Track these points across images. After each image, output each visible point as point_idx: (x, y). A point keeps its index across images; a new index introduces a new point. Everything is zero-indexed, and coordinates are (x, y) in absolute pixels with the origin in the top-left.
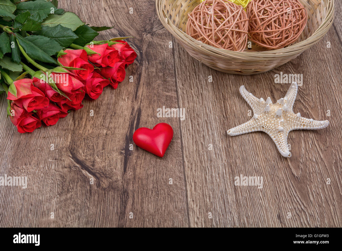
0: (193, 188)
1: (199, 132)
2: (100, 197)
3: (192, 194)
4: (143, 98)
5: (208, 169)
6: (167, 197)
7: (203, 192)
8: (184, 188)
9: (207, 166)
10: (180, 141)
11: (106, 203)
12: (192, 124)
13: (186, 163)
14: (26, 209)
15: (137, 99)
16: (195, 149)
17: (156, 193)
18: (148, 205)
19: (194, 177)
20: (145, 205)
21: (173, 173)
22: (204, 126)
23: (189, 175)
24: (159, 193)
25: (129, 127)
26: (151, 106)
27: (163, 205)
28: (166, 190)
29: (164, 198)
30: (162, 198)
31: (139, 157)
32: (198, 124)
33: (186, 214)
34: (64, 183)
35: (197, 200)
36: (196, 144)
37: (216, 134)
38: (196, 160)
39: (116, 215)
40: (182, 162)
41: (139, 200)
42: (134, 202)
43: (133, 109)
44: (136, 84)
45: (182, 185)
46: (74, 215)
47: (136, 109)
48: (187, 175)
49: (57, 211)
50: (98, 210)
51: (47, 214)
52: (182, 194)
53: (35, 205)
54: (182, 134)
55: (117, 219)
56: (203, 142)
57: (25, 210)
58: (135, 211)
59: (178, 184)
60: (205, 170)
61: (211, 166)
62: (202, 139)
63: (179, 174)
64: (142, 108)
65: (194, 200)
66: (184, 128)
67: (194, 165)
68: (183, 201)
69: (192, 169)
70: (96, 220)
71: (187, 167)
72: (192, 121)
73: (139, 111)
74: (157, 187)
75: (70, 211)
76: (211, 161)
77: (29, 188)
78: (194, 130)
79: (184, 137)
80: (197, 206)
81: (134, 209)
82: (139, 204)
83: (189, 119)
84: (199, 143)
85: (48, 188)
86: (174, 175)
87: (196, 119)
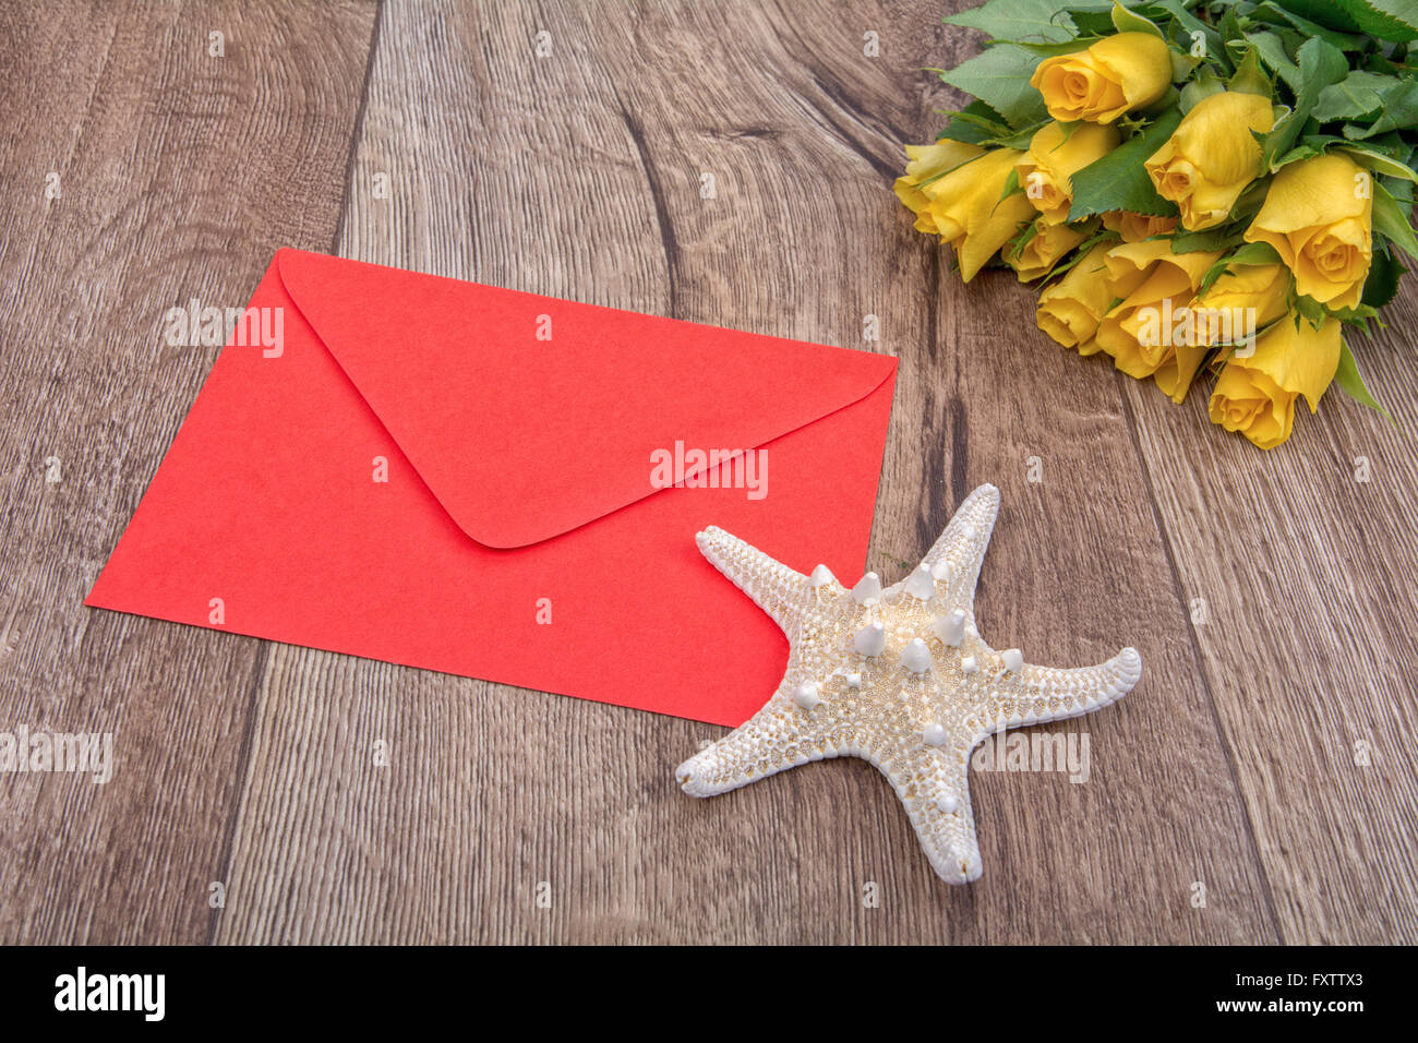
0: (1268, 789)
1: (1239, 523)
2: (842, 808)
3: (1270, 818)
4: (962, 354)
5: (1320, 698)
6: (1156, 826)
7: (1321, 808)
8: (1229, 786)
9: (1309, 683)
10: (1165, 559)
11: (877, 845)
12: (1201, 485)
13: (1213, 661)
14: (500, 854)
15: (939, 355)
16: (1240, 600)
17: (1104, 802)
18: (1077, 863)
19: (1262, 736)
20: (1062, 862)
21: (1162, 705)
22: (1254, 497)
23: (1240, 724)
24: (1118, 803)
25: (924, 479)
26: (1004, 393)
27: (1148, 868)
28: (1147, 791)
29: (1143, 831)
30: (1134, 829)
31: (994, 621)
32: (1229, 488)
33: (1266, 917)
34: (662, 731)
35: (1300, 849)
36: (1237, 575)
37: (1316, 537)
38: (1255, 654)
39: (932, 909)
40: (1193, 658)
41: (1031, 836)
42: (1005, 840)
43: (929, 401)
44: (924, 292)
45: (1217, 771)
46: (731, 897)
47: (941, 400)
48: (1230, 722)
49: (651, 876)
50: (844, 879)
51: (601, 886)
52: (1223, 814)
53: (541, 839)
54: (1168, 530)
55: (941, 927)
56: (1268, 571)
57: (497, 860)
58: (1019, 892)
59: (1194, 761)
60: (1308, 704)
61: (1330, 684)
62: (1260, 554)
63: (1192, 715)
64: (966, 400)
65: (1288, 847)
66: (1171, 498)
67: (1250, 676)
68: (1237, 850)
69: (1243, 692)
70: (844, 929)
71: (1220, 684)
72: (1196, 471)
73: (958, 410)
74: (1104, 773)
75: (710, 878)
76: (1324, 660)
77: (505, 750)
78: (1217, 513)
79: (1176, 540)
80: (1306, 879)
81: (1015, 878)
82: (1034, 853)
83: (1184, 457)
84: (1253, 573)
85: (592, 756)
86: (1168, 719)
87: (1215, 463)
